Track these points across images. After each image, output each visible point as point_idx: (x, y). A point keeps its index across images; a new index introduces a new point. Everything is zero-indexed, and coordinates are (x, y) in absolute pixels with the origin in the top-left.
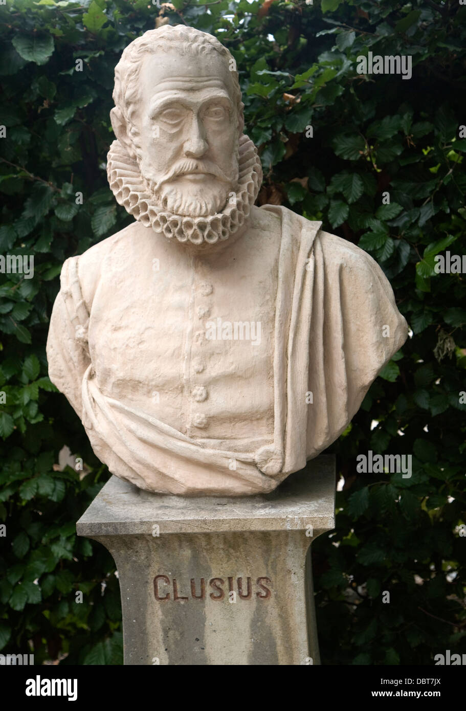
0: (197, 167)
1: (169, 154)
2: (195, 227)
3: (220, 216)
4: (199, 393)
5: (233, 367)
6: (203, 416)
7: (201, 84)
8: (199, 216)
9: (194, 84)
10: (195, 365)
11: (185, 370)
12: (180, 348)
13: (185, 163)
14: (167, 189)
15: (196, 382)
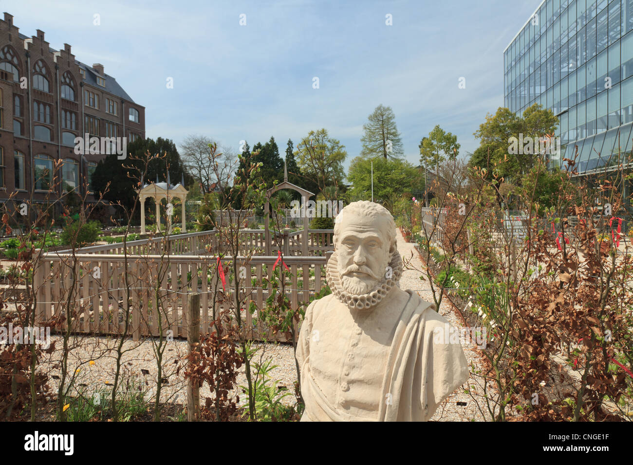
0: (359, 270)
1: (347, 261)
2: (352, 300)
3: (366, 296)
4: (344, 386)
5: (363, 376)
6: (344, 399)
7: (365, 230)
8: (356, 294)
9: (361, 229)
10: (345, 371)
11: (340, 371)
12: (340, 359)
13: (354, 267)
14: (345, 277)
15: (344, 379)
